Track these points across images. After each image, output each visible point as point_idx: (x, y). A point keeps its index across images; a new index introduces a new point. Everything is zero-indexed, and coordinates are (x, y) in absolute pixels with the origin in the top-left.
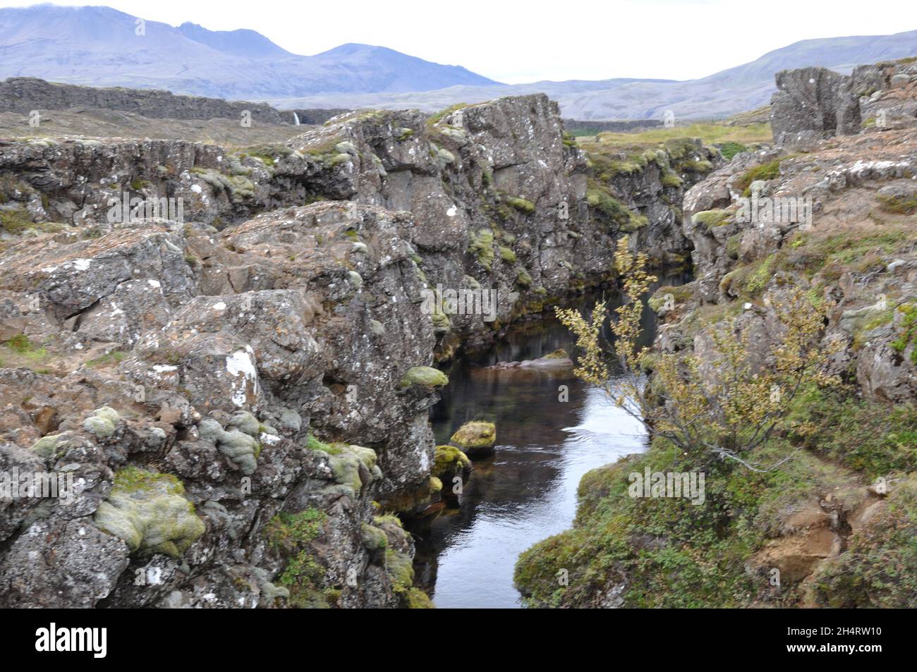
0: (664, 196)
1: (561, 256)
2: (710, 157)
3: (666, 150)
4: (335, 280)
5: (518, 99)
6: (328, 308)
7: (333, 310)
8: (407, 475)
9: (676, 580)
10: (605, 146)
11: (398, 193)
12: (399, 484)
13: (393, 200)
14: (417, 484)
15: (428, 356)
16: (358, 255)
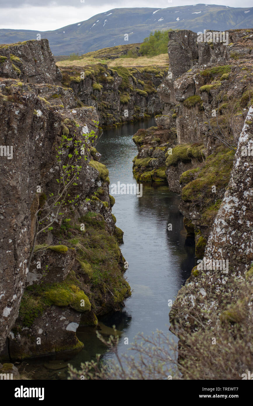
2: (112, 75)
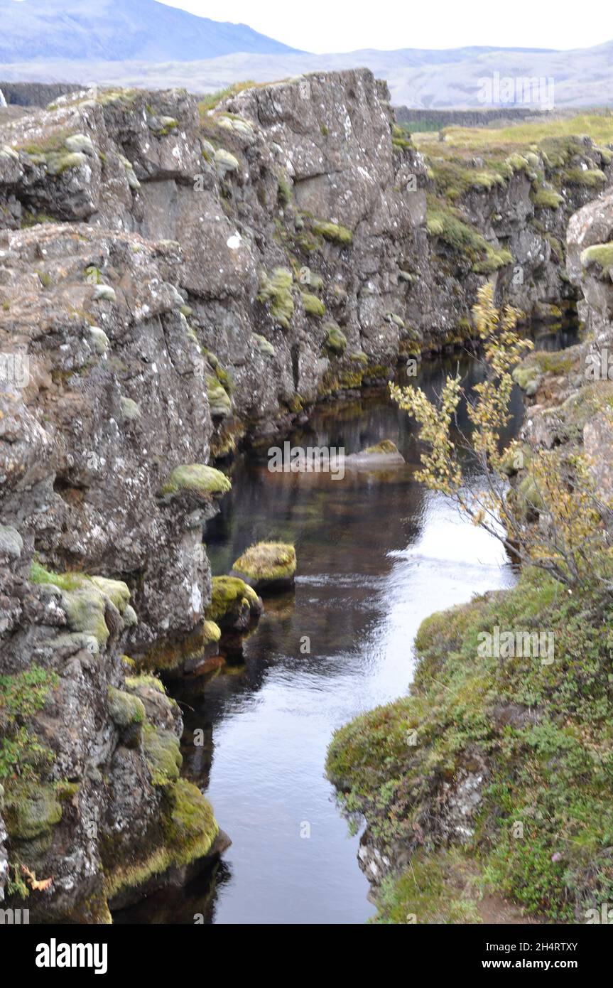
0: (535, 221)
1: (388, 307)
3: (541, 155)
4: (69, 339)
5: (330, 76)
6: (59, 380)
7: (66, 383)
8: (171, 619)
9: (555, 769)
10: (452, 147)
11: (156, 213)
12: (160, 631)
13: (150, 223)
14: (186, 632)
15: (201, 450)
16: (102, 304)
